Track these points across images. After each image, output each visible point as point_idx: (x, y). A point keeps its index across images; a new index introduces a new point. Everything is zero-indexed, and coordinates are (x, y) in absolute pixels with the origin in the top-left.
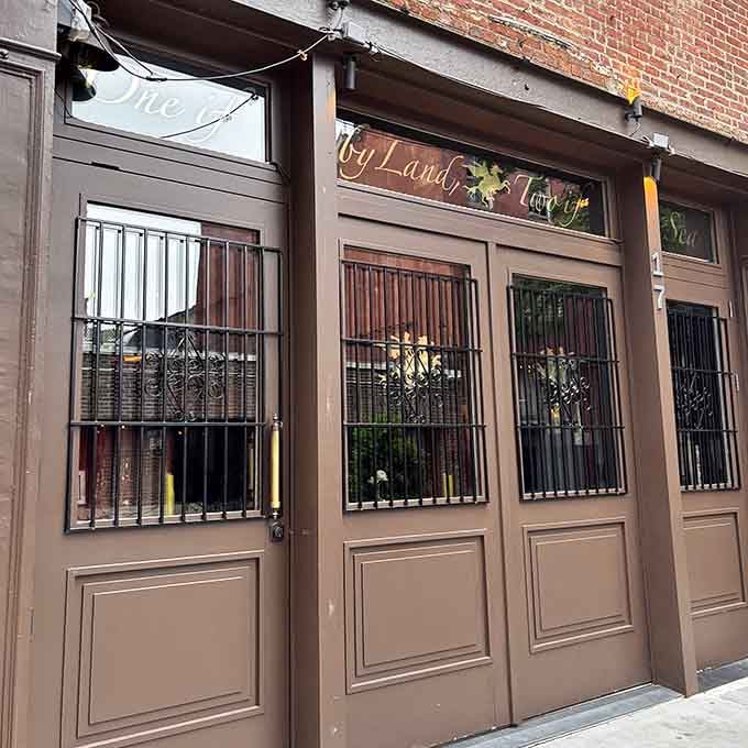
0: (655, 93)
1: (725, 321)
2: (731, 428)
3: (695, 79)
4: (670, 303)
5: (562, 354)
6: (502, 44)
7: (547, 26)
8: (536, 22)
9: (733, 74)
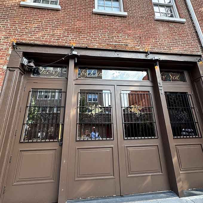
0: (155, 49)
1: (190, 95)
2: (196, 121)
3: (167, 44)
4: (165, 92)
5: (137, 106)
6: (111, 48)
7: (122, 43)
8: (119, 42)
9: (180, 41)
